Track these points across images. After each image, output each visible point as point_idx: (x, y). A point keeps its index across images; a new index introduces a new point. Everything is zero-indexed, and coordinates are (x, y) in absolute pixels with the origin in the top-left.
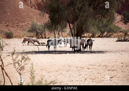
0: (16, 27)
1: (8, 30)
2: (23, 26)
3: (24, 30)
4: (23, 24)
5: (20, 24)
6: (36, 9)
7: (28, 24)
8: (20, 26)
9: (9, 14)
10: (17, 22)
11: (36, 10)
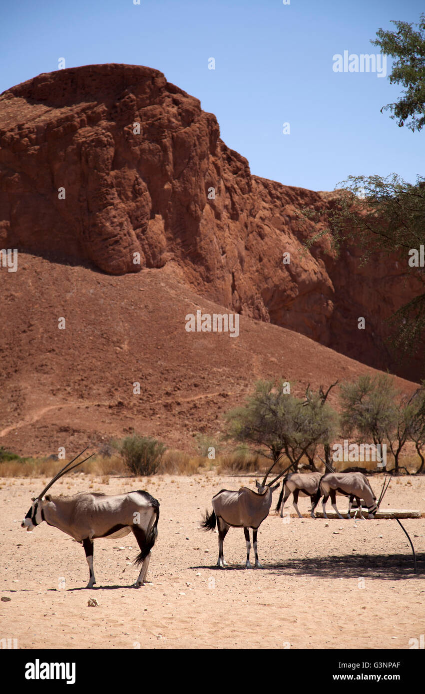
0: (162, 414)
1: (125, 430)
2: (195, 407)
3: (202, 430)
4: (198, 397)
5: (179, 396)
6: (260, 317)
7: (225, 396)
8: (185, 408)
9: (125, 347)
10: (169, 389)
11: (262, 323)
